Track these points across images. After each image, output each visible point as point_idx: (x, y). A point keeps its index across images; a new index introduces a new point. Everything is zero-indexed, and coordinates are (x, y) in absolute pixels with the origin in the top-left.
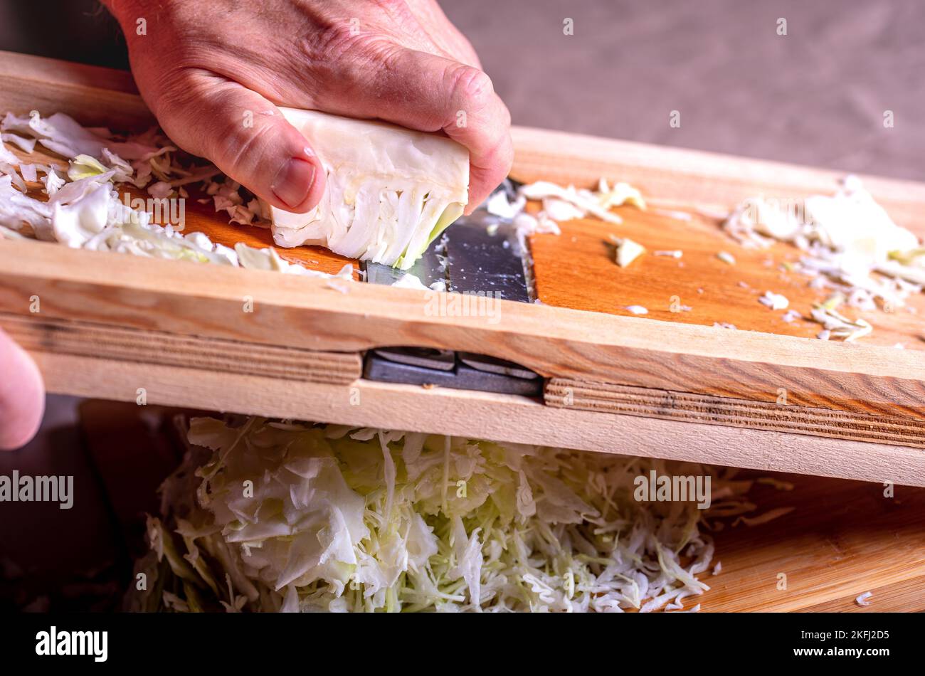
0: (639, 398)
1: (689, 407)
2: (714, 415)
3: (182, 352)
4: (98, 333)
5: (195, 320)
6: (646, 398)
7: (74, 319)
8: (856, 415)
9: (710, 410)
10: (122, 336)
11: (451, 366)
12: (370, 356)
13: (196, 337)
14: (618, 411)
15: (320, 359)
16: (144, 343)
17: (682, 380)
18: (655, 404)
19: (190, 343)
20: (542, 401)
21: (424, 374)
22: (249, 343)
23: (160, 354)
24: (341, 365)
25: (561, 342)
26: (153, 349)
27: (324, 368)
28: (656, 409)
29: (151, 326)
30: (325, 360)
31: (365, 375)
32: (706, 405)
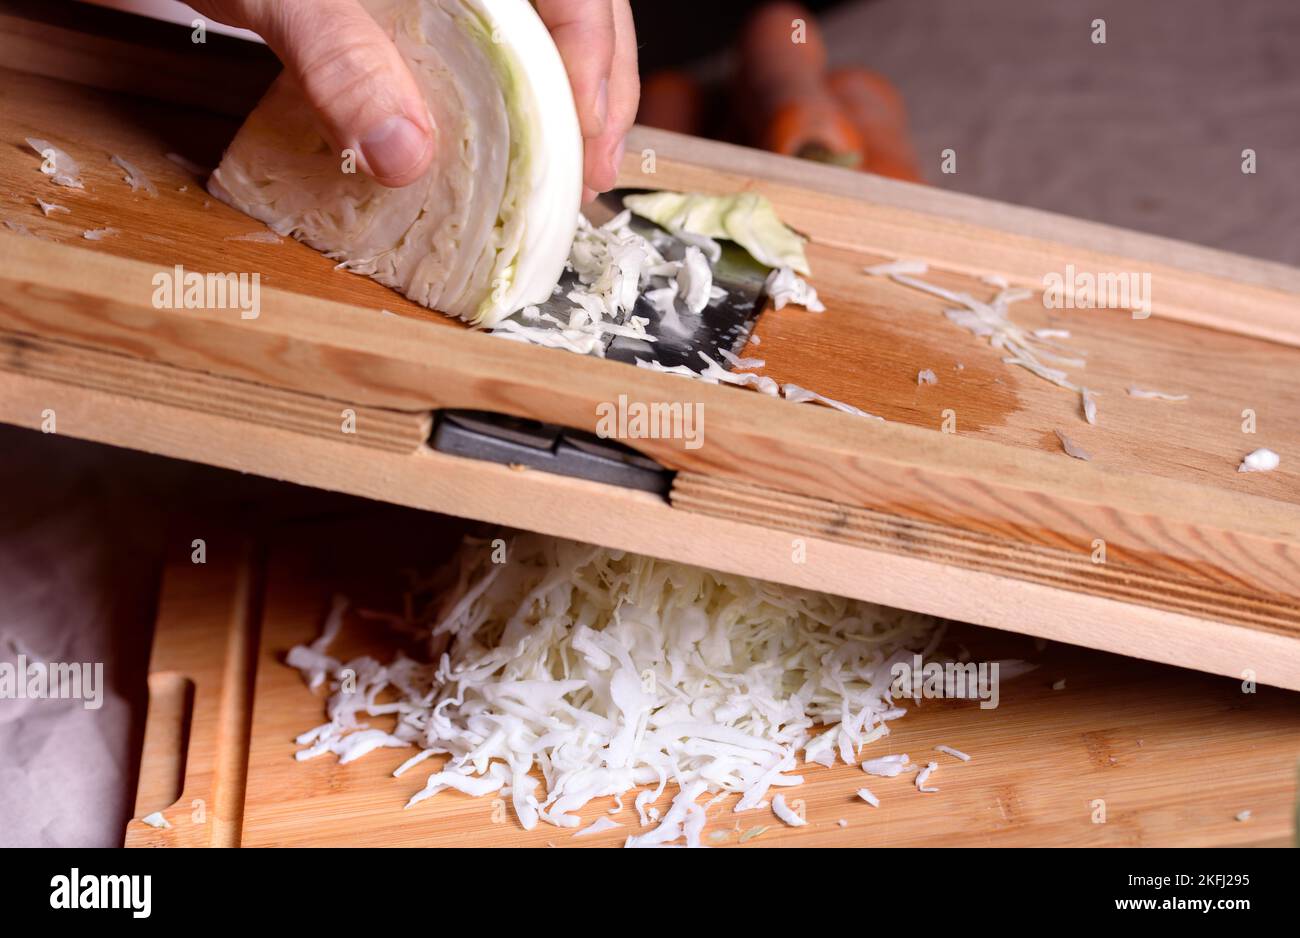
0: (801, 510)
1: (869, 530)
2: (904, 543)
3: (189, 390)
4: (80, 357)
5: (204, 351)
6: (808, 511)
7: (51, 336)
9: (898, 535)
10: (114, 364)
11: (549, 443)
12: (441, 418)
13: (207, 373)
14: (772, 524)
15: (368, 416)
16: (140, 375)
17: (857, 493)
18: (823, 520)
19: (199, 381)
20: (668, 501)
21: (510, 450)
22: (274, 388)
23: (162, 390)
24: (397, 427)
26: (153, 383)
27: (373, 429)
28: (823, 526)
29: (148, 354)
30: (374, 418)
31: (432, 442)
32: (892, 528)
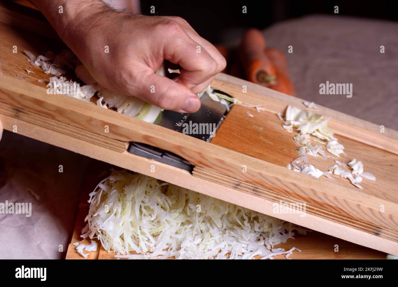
0: (228, 180)
1: (246, 187)
2: (255, 192)
3: (63, 129)
4: (35, 116)
5: (68, 118)
6: (230, 181)
7: (27, 109)
8: (310, 204)
9: (254, 190)
10: (43, 119)
11: (161, 154)
12: (131, 144)
13: (69, 124)
14: (219, 183)
15: (112, 141)
16: (51, 123)
17: (244, 177)
18: (233, 183)
19: (66, 126)
20: (192, 174)
21: (150, 155)
22: (87, 131)
23: (56, 128)
24: (119, 145)
25: (200, 154)
26: (54, 125)
27: (113, 145)
28: (233, 185)
29: (53, 118)
30: (113, 142)
31: (129, 150)
32: (252, 188)
